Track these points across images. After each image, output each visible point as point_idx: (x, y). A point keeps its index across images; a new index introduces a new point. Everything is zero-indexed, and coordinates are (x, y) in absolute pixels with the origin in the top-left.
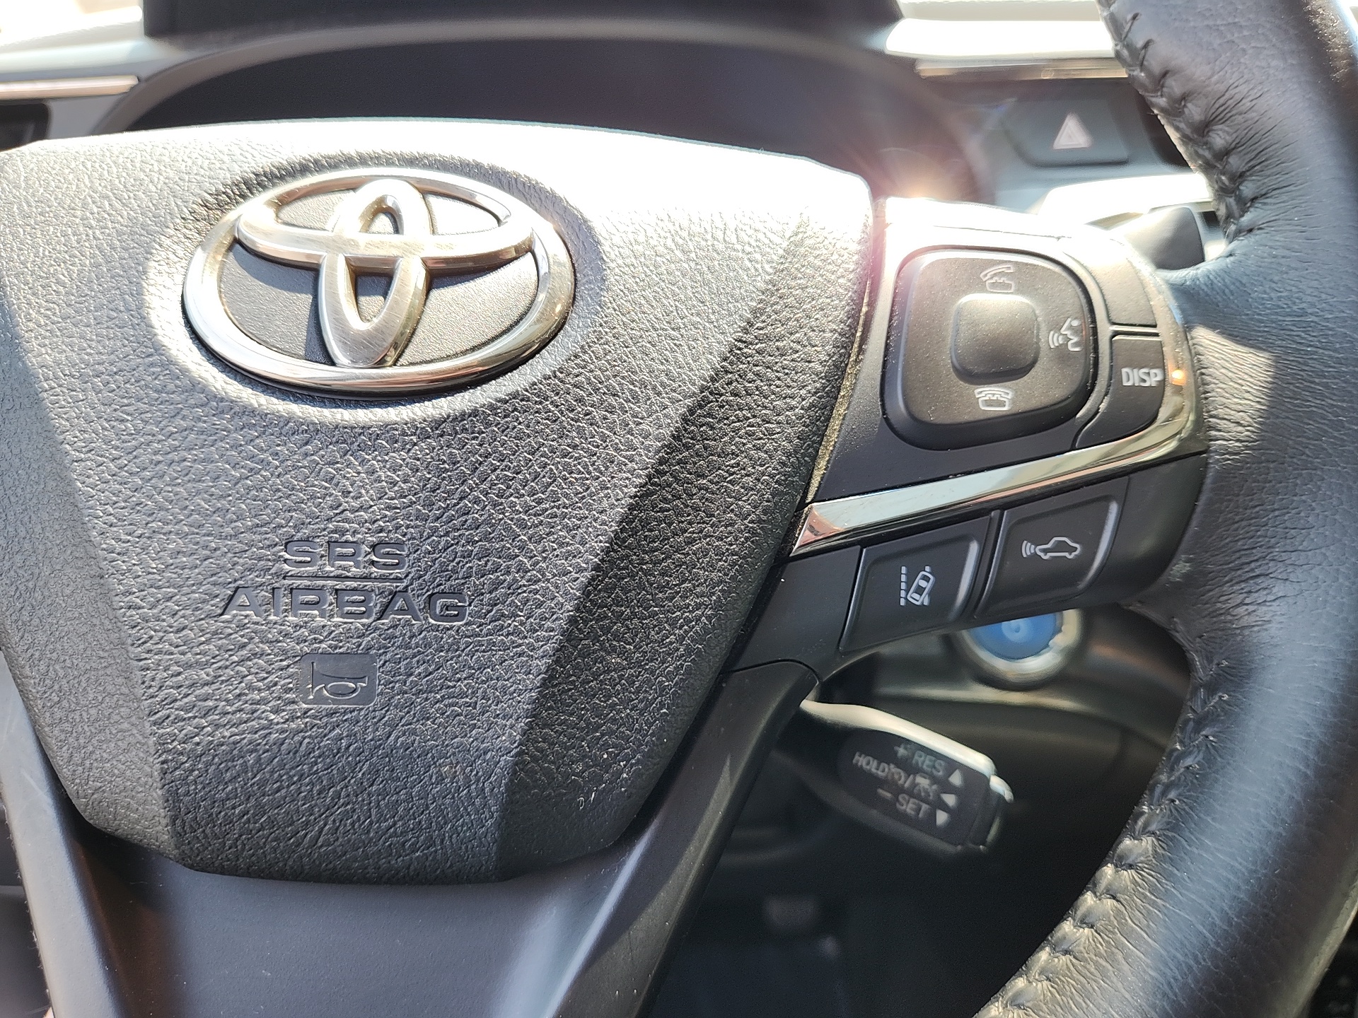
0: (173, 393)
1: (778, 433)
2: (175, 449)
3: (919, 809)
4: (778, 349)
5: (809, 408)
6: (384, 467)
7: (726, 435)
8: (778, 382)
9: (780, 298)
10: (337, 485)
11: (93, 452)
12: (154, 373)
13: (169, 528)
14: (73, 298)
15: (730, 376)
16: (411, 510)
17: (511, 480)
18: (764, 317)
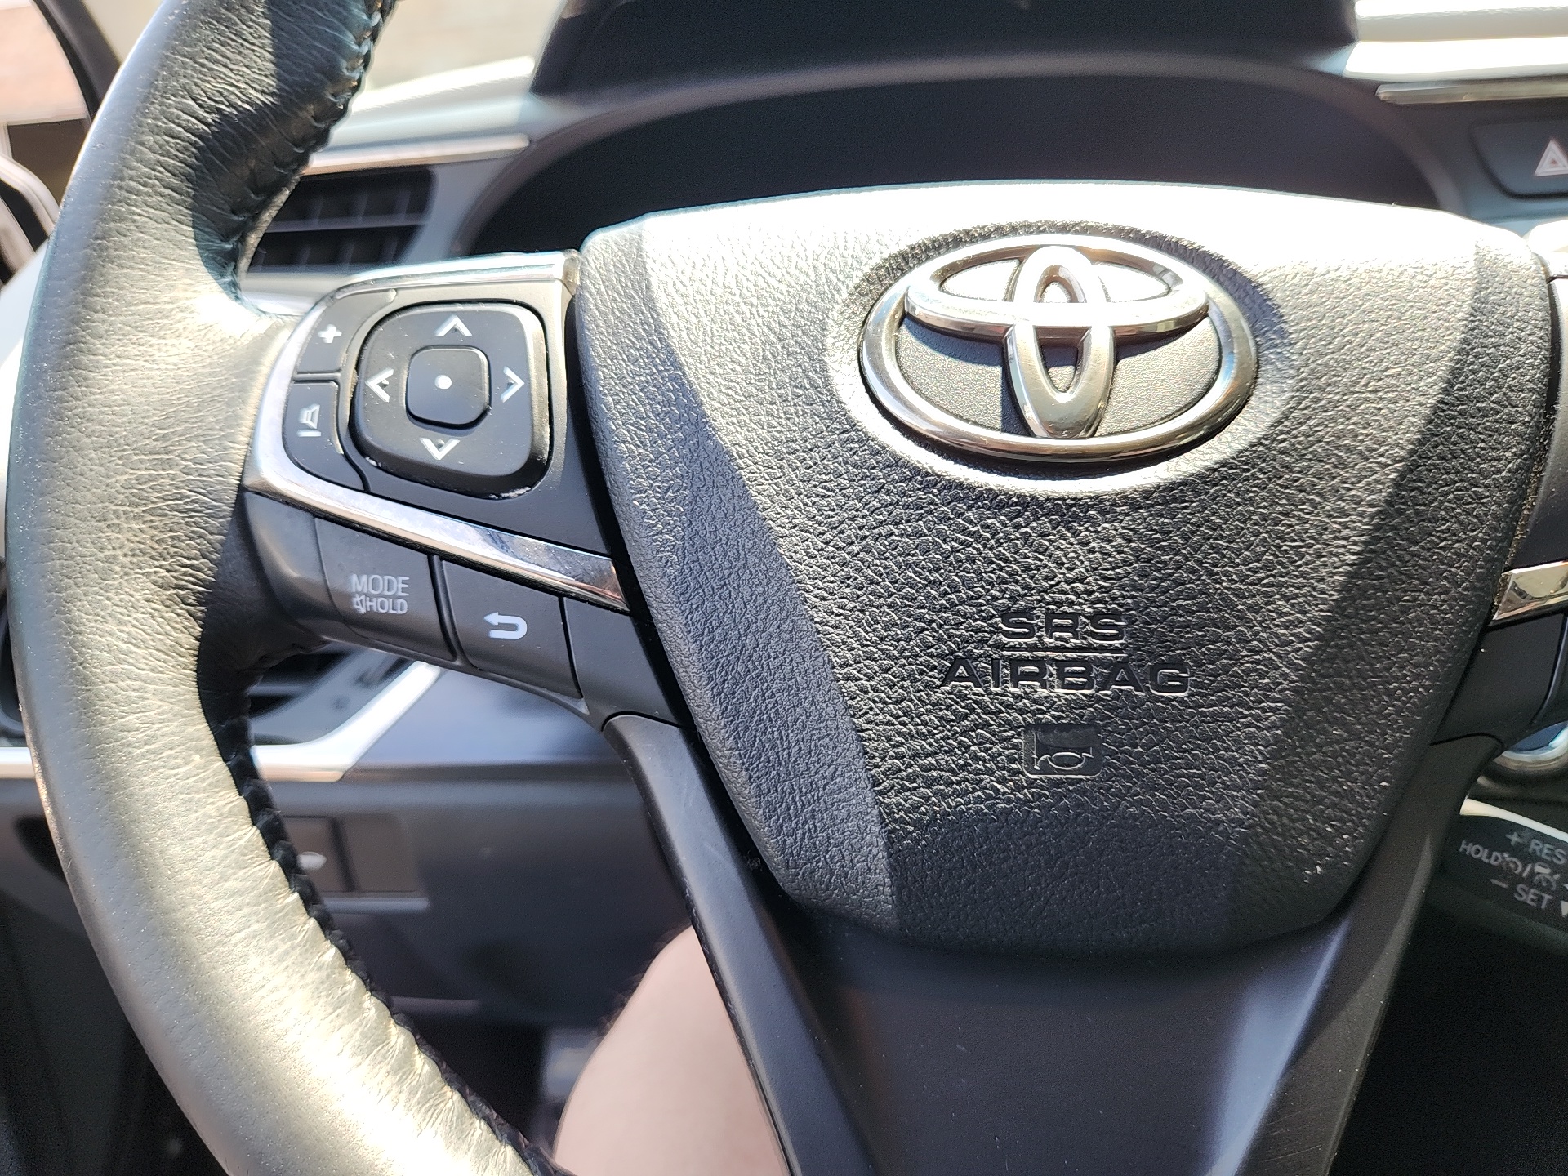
0: (874, 468)
1: (1487, 497)
2: (881, 523)
3: (1540, 899)
4: (1479, 410)
5: (1517, 470)
6: (1097, 538)
7: (1436, 499)
8: (1483, 445)
9: (1475, 357)
10: (1050, 556)
11: (797, 528)
12: (851, 449)
13: (882, 600)
14: (752, 376)
15: (1436, 439)
16: (1126, 581)
17: (1224, 549)
18: (1462, 378)
